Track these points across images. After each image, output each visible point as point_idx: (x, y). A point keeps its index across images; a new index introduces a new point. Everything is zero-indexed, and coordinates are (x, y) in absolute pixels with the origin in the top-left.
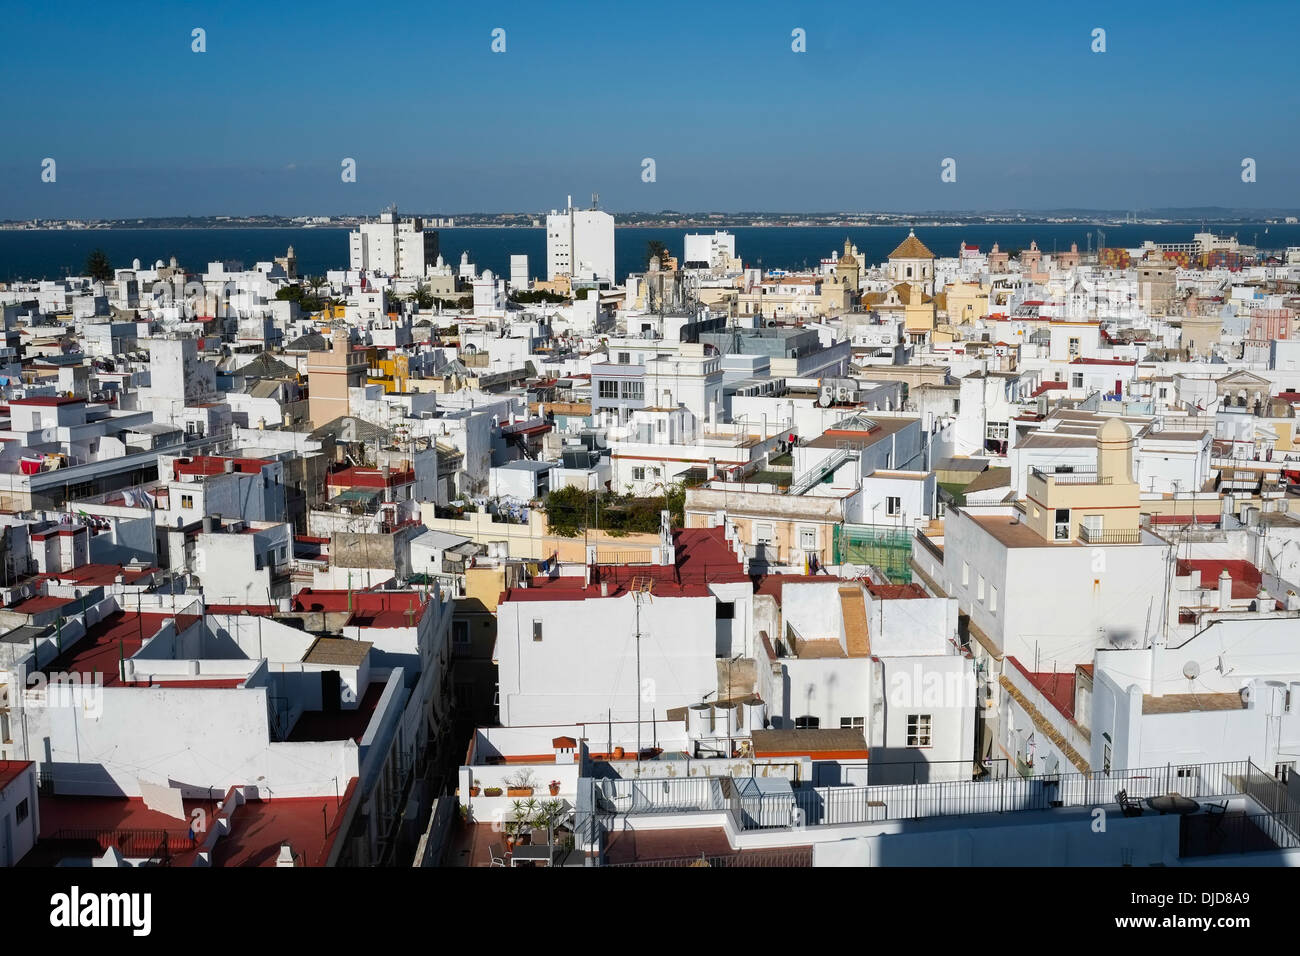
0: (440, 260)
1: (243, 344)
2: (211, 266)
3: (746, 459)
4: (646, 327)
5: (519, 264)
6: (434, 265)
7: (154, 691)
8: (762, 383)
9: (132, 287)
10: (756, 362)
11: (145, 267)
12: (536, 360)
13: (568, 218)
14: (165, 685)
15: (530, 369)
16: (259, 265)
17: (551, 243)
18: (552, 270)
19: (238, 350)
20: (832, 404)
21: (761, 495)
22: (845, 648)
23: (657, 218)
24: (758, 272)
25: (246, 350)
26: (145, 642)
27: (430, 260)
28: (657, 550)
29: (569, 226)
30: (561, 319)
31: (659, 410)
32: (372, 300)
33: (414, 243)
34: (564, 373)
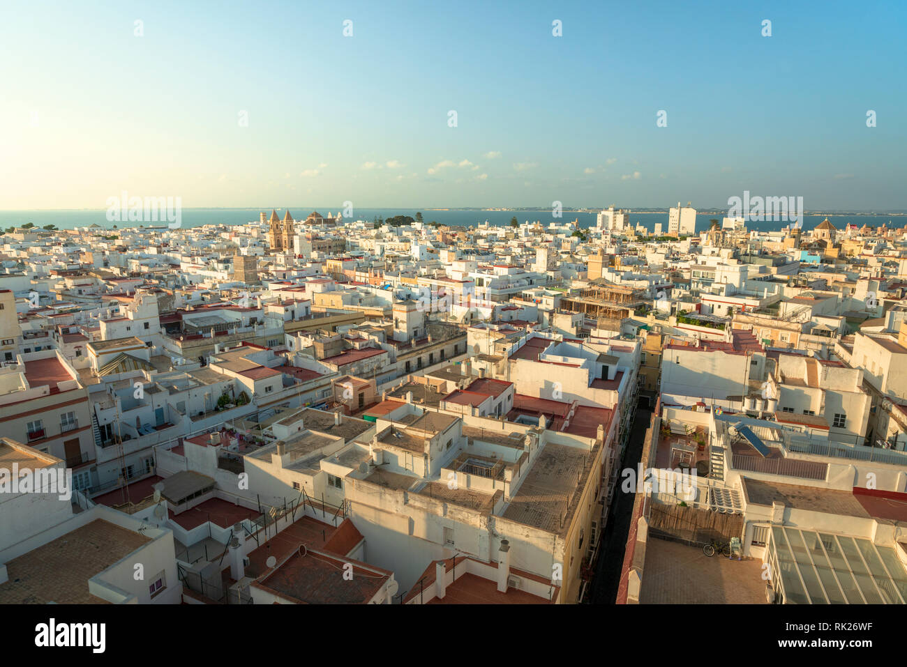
0: (629, 224)
1: (563, 251)
2: (551, 224)
3: (758, 304)
4: (713, 252)
5: (658, 227)
6: (627, 226)
7: (551, 365)
8: (762, 276)
9: (526, 230)
10: (760, 268)
11: (530, 224)
12: (667, 261)
13: (678, 211)
14: (555, 363)
15: (665, 265)
16: (567, 224)
17: (671, 219)
18: (670, 229)
19: (562, 253)
20: (796, 286)
21: (765, 319)
22: (807, 383)
23: (708, 211)
24: (756, 233)
25: (566, 253)
26: (546, 349)
27: (625, 224)
28: (726, 336)
29: (678, 214)
30: (675, 247)
31: (722, 284)
32: (606, 238)
33: (620, 218)
34: (678, 267)
